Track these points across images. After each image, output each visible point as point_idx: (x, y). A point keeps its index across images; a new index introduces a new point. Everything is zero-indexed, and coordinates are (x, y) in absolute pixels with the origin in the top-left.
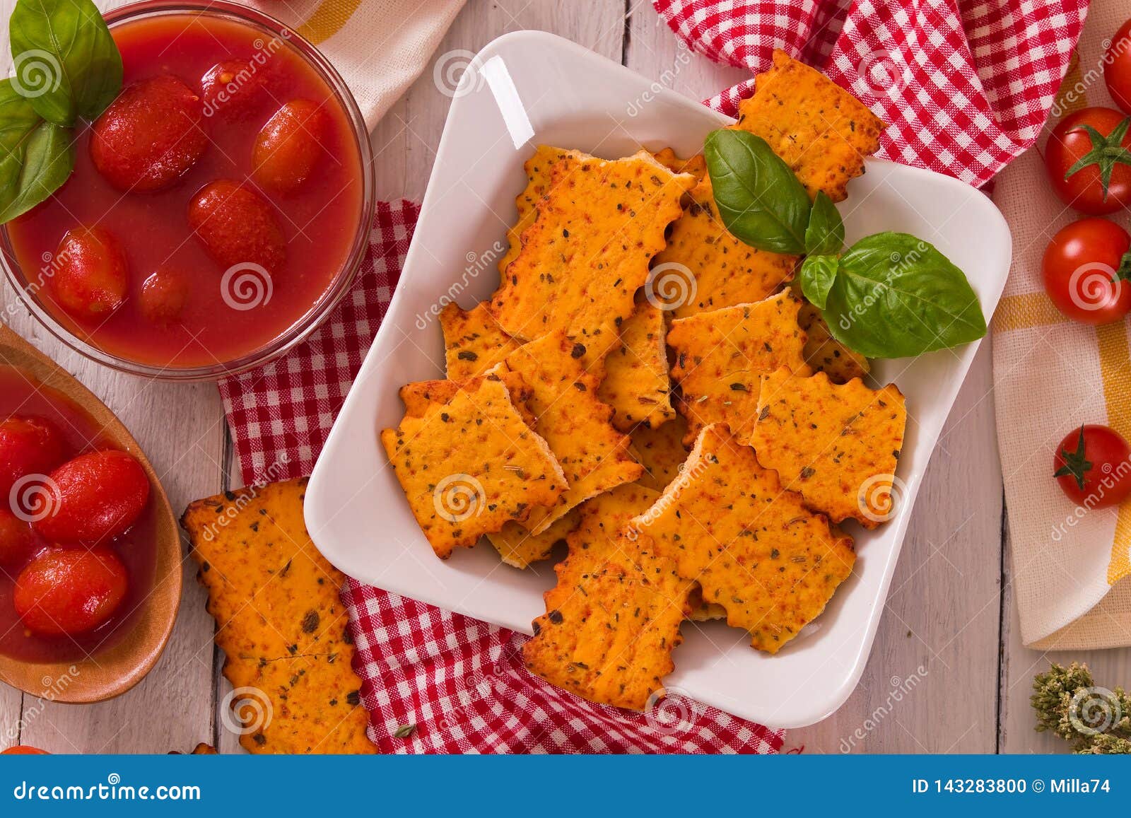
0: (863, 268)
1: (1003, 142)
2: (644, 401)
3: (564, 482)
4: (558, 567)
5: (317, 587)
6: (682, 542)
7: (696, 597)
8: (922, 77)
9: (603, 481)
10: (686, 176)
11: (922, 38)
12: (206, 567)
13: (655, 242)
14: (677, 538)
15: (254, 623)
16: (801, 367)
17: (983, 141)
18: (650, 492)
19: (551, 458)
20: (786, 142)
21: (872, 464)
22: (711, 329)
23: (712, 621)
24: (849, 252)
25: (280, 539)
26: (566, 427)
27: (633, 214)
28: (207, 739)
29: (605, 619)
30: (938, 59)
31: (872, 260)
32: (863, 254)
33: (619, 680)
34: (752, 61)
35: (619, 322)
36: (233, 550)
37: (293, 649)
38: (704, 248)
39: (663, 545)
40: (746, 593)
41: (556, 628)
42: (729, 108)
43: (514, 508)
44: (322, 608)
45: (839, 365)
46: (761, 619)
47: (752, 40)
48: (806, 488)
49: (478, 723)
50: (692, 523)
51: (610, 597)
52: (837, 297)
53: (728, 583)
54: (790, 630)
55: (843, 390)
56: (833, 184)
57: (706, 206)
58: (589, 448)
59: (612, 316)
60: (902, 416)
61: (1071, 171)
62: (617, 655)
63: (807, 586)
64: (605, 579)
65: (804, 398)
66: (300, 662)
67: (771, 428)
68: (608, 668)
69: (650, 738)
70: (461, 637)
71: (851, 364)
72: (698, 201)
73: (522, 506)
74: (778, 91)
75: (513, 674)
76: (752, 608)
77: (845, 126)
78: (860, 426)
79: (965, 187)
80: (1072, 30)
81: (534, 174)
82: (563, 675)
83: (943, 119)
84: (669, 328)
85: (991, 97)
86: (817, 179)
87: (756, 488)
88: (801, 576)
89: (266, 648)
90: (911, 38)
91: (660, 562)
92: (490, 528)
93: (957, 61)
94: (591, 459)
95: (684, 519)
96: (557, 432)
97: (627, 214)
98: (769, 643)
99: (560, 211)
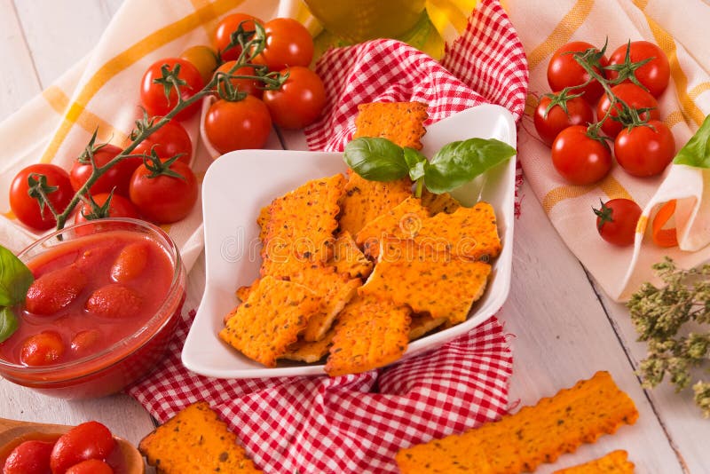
2: (353, 267)
3: (316, 294)
5: (221, 441)
6: (389, 288)
9: (342, 296)
12: (158, 461)
13: (333, 209)
14: (386, 287)
21: (483, 232)
22: (377, 227)
25: (193, 429)
27: (316, 203)
29: (364, 339)
33: (379, 350)
35: (327, 244)
36: (168, 445)
37: (218, 470)
38: (362, 206)
39: (380, 293)
40: (434, 297)
43: (297, 320)
44: (228, 449)
46: (450, 305)
50: (391, 279)
51: (364, 332)
53: (422, 296)
54: (467, 303)
56: (412, 142)
57: (355, 189)
58: (329, 287)
59: (323, 242)
60: (491, 209)
62: (375, 345)
63: (467, 283)
64: (359, 328)
65: (435, 224)
72: (350, 188)
74: (367, 118)
76: (442, 303)
77: (405, 114)
78: (470, 221)
80: (520, 67)
81: (263, 222)
82: (350, 363)
84: (355, 239)
88: (463, 281)
93: (460, 89)
94: (332, 291)
95: (386, 277)
97: (313, 204)
99: (279, 221)
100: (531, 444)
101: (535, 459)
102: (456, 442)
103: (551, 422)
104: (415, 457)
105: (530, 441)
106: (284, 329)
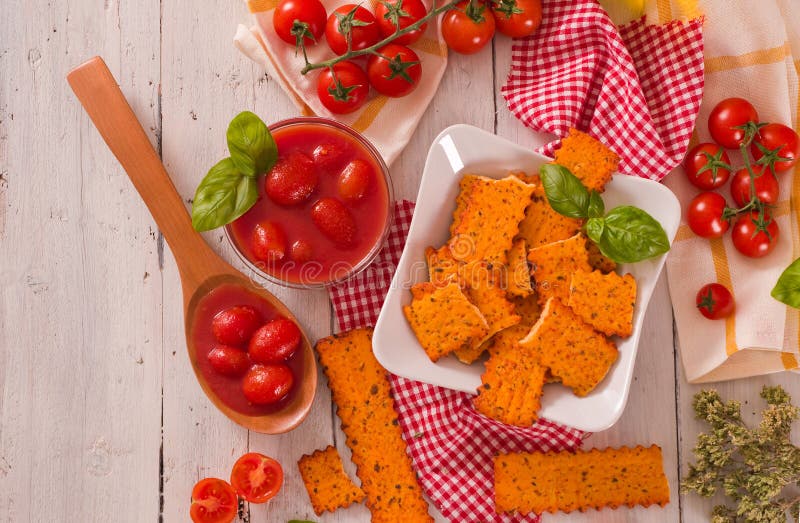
0: (615, 223)
1: (670, 162)
2: (519, 286)
3: (487, 327)
4: (486, 363)
5: (376, 375)
6: (542, 351)
7: (548, 373)
8: (632, 135)
9: (504, 324)
10: (532, 185)
11: (632, 117)
12: (327, 368)
13: (520, 216)
14: (540, 349)
15: (350, 391)
16: (588, 267)
17: (661, 162)
18: (526, 328)
19: (481, 316)
20: (577, 168)
21: (622, 310)
22: (547, 253)
23: (555, 382)
24: (608, 216)
25: (359, 355)
26: (485, 301)
27: (510, 204)
28: (331, 443)
29: (509, 386)
30: (640, 127)
31: (619, 220)
32: (614, 217)
33: (517, 414)
34: (558, 132)
35: (506, 252)
36: (338, 359)
37: (368, 402)
38: (541, 216)
39: (533, 352)
41: (487, 391)
42: (548, 153)
43: (465, 339)
44: (379, 383)
45: (603, 265)
46: (578, 382)
47: (557, 122)
48: (594, 322)
49: (452, 432)
50: (546, 342)
51: (510, 376)
52: (604, 237)
53: (563, 367)
54: (591, 386)
55: (608, 277)
56: (599, 186)
57: (541, 198)
58: (497, 310)
59: (504, 249)
60: (634, 287)
61: (699, 173)
62: (515, 402)
63: (597, 366)
64: (507, 368)
65: (591, 282)
66: (371, 409)
67: (577, 296)
68: (512, 409)
69: (527, 434)
70: (443, 394)
71: (609, 264)
72: (538, 196)
73: (469, 338)
74: (572, 146)
75: (467, 409)
76: (574, 377)
78: (616, 292)
79: (653, 182)
80: (696, 110)
81: (463, 187)
82: (492, 412)
83: (643, 153)
84: (528, 254)
85: (662, 141)
86: (591, 184)
87: (573, 325)
88: (595, 362)
89: (355, 402)
90: (626, 117)
91: (531, 359)
92: (455, 348)
93: (648, 127)
94: (498, 314)
95: (542, 340)
96: (482, 303)
97: (507, 205)
98: (582, 392)
99: (477, 204)
100: (589, 490)
101: (588, 505)
102: (539, 464)
103: (609, 475)
104: (507, 468)
105: (590, 486)
106: (453, 340)
